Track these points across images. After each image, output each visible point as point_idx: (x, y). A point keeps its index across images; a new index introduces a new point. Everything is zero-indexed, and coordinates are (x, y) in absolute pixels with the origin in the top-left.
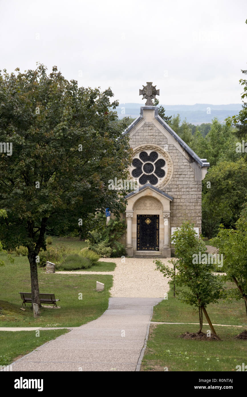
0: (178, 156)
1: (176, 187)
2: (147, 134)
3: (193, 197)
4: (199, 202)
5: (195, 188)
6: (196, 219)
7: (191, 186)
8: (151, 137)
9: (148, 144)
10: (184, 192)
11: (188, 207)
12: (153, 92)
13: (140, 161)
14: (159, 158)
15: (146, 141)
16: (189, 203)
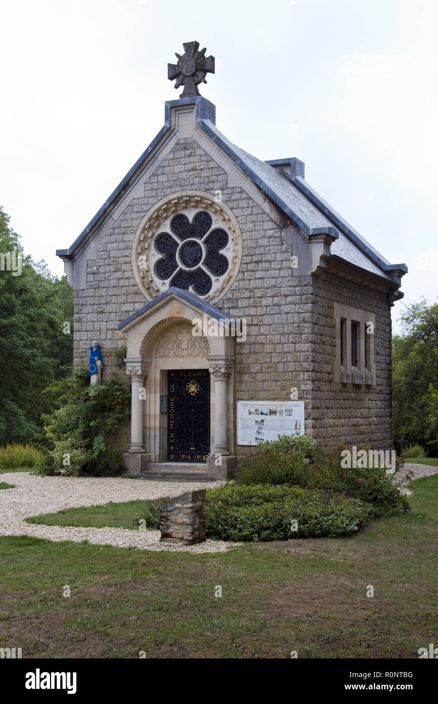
0: (252, 214)
1: (247, 294)
2: (182, 168)
3: (290, 321)
4: (306, 331)
5: (295, 295)
6: (298, 378)
7: (284, 291)
8: (192, 173)
9: (184, 193)
10: (267, 307)
11: (277, 346)
12: (197, 64)
13: (173, 239)
14: (214, 226)
15: (180, 186)
16: (281, 334)
